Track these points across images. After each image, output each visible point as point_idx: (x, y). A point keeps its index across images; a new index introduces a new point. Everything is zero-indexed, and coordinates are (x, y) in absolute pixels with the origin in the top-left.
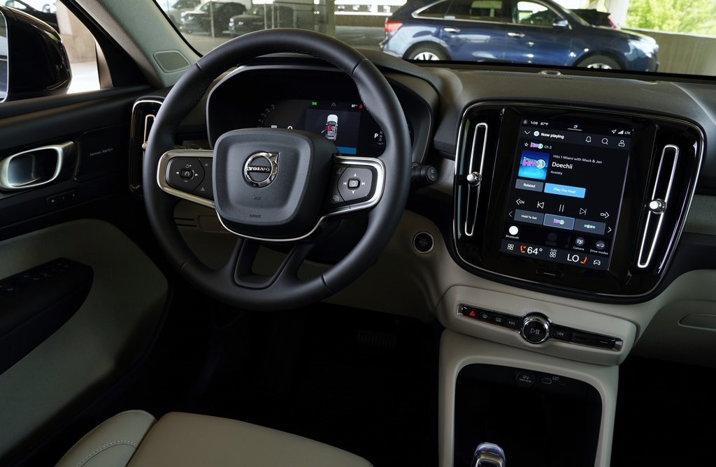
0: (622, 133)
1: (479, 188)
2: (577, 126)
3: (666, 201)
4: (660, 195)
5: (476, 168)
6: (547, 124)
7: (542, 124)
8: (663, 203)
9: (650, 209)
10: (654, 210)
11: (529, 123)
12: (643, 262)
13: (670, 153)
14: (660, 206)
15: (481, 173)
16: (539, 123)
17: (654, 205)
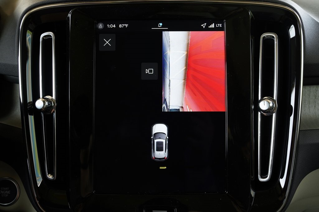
0: (212, 26)
1: (55, 115)
2: (161, 24)
3: (275, 98)
4: (267, 93)
5: (48, 91)
6: (127, 25)
7: (120, 26)
8: (273, 100)
9: (261, 110)
10: (264, 111)
11: (105, 26)
12: (264, 175)
13: (269, 43)
14: (271, 105)
15: (54, 97)
16: (117, 26)
17: (264, 105)
